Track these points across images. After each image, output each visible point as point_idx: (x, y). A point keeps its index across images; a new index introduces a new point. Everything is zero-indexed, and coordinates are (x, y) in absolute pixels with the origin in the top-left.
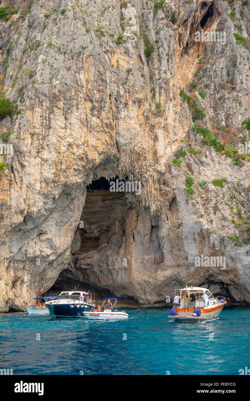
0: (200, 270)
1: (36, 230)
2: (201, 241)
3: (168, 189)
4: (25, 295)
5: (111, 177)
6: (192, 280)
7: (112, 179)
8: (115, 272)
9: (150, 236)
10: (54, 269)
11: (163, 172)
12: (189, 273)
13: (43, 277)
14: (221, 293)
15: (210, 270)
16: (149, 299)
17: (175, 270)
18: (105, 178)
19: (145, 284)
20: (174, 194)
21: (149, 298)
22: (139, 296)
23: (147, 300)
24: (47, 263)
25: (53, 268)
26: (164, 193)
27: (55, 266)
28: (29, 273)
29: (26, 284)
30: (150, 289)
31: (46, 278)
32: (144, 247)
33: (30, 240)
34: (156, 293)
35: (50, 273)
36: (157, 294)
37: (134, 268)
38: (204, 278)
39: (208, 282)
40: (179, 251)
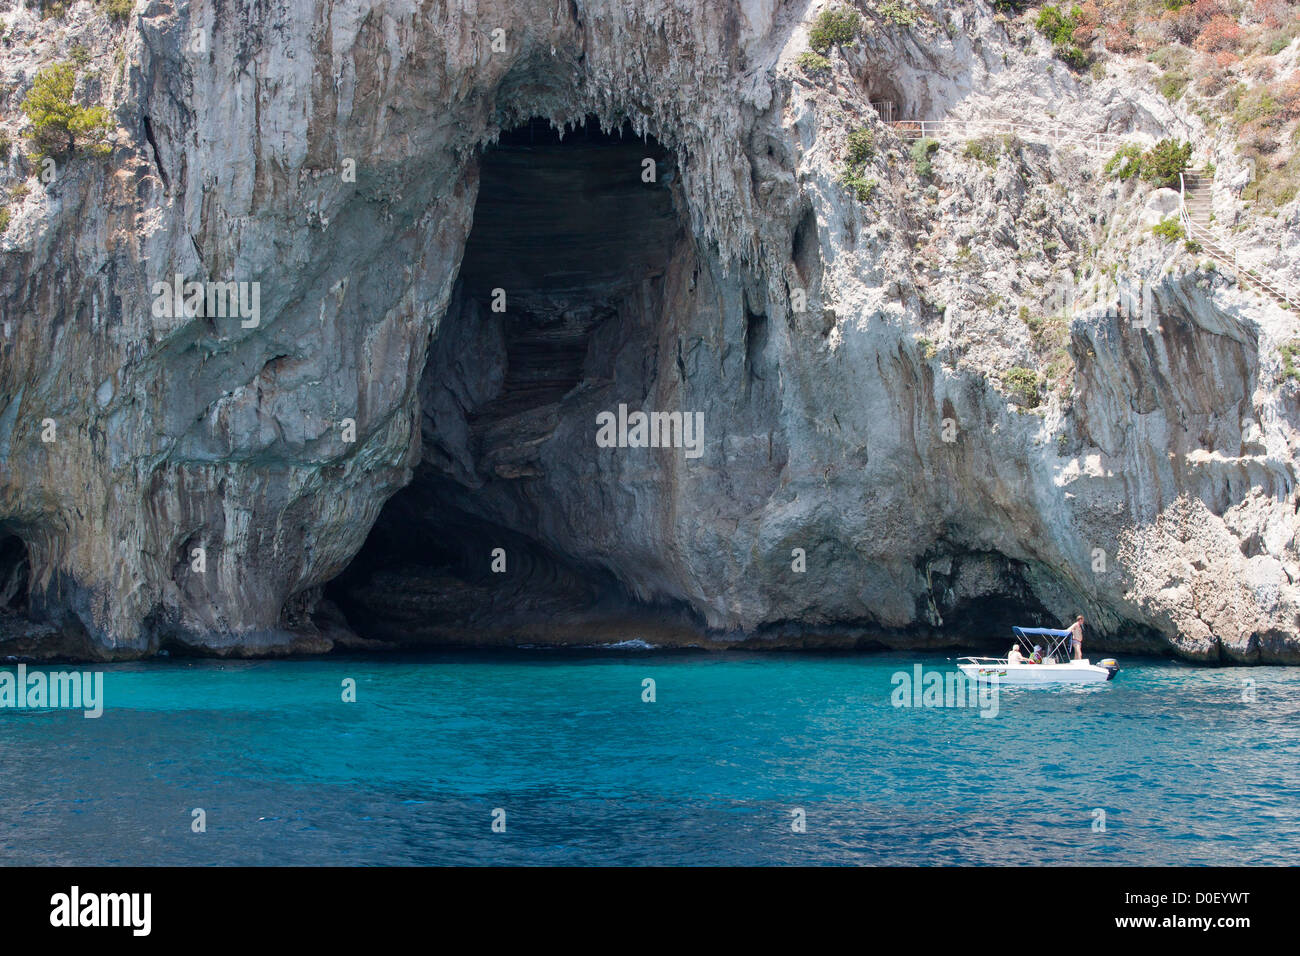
0: (912, 504)
1: (256, 344)
2: (908, 388)
3: (783, 176)
4: (229, 590)
5: (570, 119)
6: (887, 542)
7: (573, 126)
8: (621, 499)
9: (748, 355)
10: (350, 492)
11: (760, 108)
12: (872, 512)
13: (306, 521)
14: (1005, 594)
15: (944, 504)
16: (739, 612)
17: (822, 498)
18: (548, 121)
19: (720, 553)
20: (805, 198)
21: (738, 607)
22: (705, 599)
23: (732, 615)
24: (313, 470)
25: (346, 488)
26: (772, 191)
27: (353, 479)
28: (242, 507)
29: (231, 550)
30: (740, 575)
31: (316, 524)
32: (726, 401)
33: (236, 383)
34: (762, 590)
35: (332, 507)
36: (769, 591)
37: (682, 487)
38: (928, 534)
39: (947, 551)
40: (836, 426)
